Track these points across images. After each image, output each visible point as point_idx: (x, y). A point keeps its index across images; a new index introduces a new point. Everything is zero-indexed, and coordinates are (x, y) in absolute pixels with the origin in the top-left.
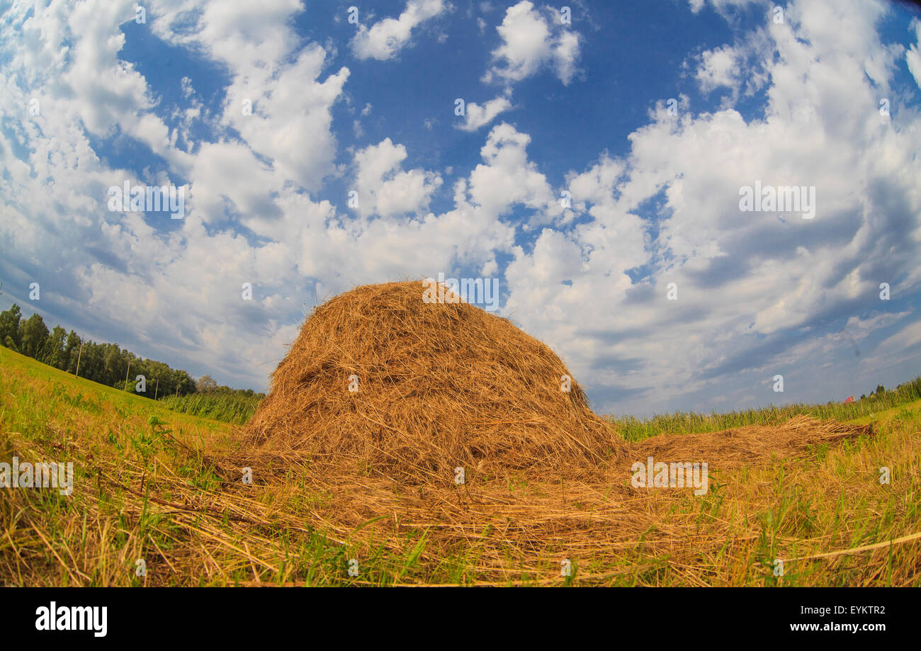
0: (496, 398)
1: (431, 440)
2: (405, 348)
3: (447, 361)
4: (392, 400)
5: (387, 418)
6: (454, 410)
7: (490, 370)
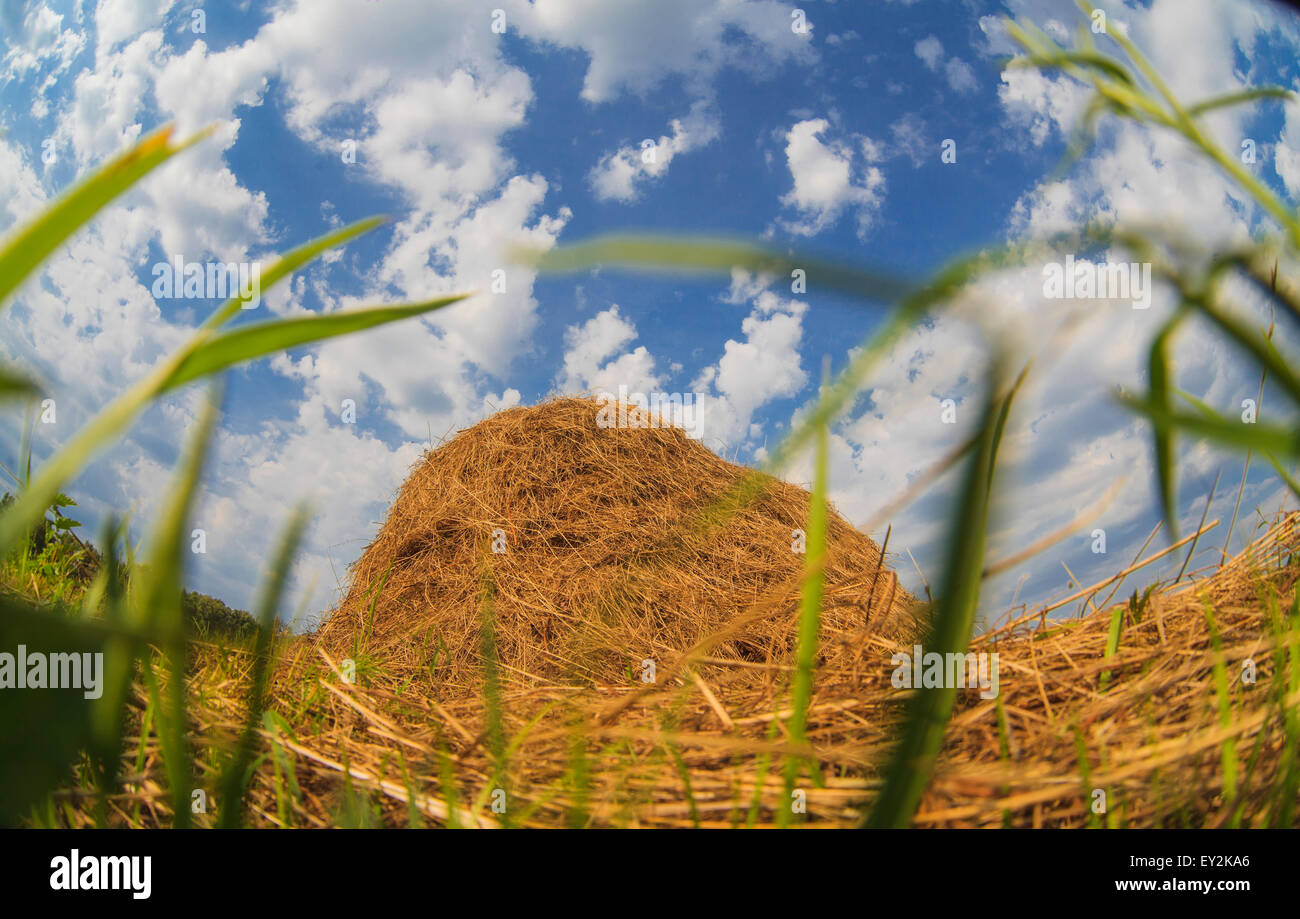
0: (760, 564)
1: (653, 636)
2: (585, 491)
3: (666, 510)
4: (567, 574)
5: (559, 600)
6: (689, 586)
7: (744, 523)
